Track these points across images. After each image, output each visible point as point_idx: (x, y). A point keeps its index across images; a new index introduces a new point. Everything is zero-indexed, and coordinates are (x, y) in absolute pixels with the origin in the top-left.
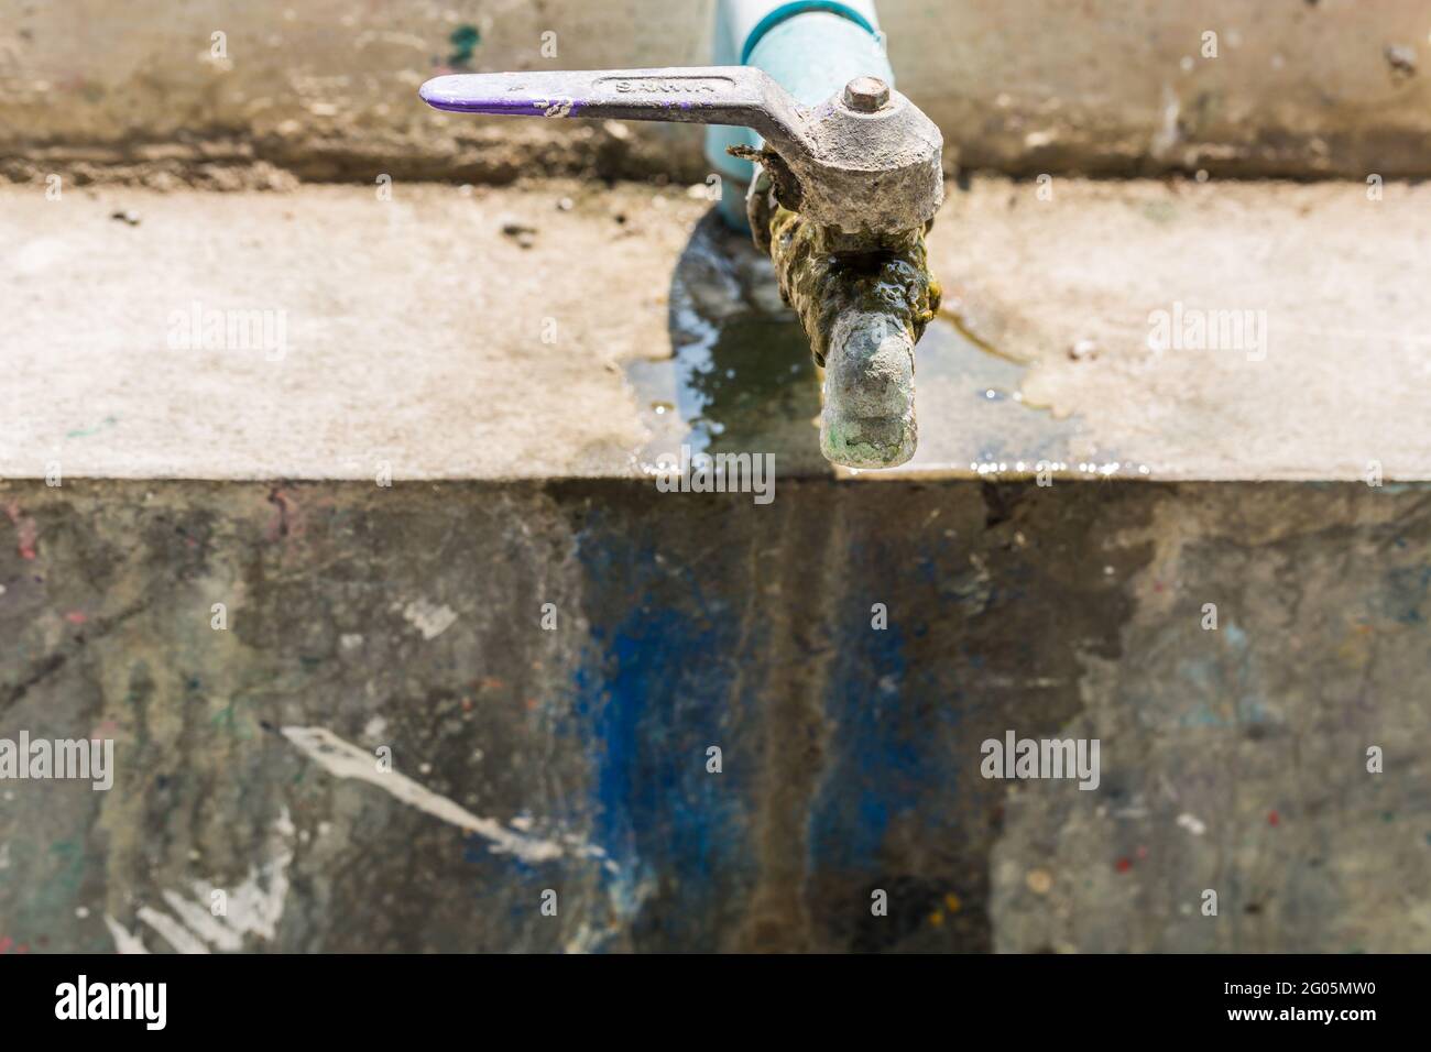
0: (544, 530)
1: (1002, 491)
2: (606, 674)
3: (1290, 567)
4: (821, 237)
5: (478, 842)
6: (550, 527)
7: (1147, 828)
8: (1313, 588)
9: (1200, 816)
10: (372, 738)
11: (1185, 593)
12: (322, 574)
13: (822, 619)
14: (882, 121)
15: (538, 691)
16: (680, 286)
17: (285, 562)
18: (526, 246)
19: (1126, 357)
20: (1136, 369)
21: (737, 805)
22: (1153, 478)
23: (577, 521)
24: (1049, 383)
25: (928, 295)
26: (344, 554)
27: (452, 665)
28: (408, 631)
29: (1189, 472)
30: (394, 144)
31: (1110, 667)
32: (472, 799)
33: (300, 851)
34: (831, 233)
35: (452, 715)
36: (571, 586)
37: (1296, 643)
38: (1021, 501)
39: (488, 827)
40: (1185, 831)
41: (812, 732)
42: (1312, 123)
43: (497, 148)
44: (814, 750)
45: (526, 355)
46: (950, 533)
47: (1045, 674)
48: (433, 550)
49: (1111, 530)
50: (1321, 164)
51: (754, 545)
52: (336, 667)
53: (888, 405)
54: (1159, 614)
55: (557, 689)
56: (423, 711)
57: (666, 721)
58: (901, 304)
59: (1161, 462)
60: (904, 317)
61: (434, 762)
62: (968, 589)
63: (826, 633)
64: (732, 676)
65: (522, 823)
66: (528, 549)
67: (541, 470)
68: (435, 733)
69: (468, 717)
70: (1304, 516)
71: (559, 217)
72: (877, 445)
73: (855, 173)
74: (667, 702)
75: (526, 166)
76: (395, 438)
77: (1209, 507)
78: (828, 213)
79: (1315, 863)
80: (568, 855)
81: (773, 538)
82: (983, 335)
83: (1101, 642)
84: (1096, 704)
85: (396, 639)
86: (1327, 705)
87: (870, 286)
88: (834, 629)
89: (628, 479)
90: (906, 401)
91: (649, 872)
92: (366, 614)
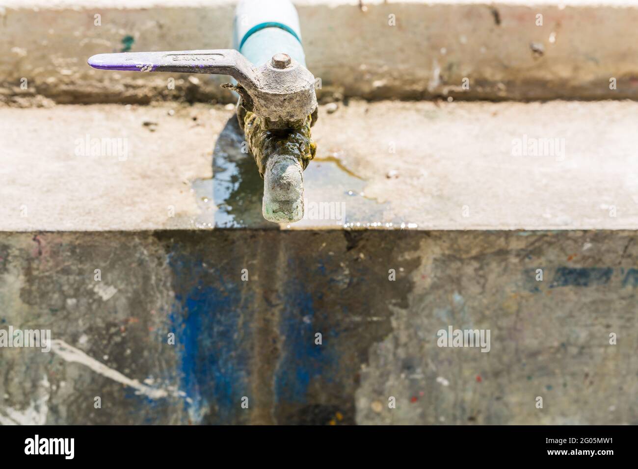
0: (153, 252)
1: (353, 235)
2: (183, 316)
3: (481, 268)
4: (263, 123)
5: (130, 390)
6: (156, 251)
7: (423, 383)
8: (492, 277)
9: (447, 378)
10: (82, 344)
11: (435, 279)
12: (58, 272)
13: (277, 291)
14: (288, 73)
15: (154, 323)
16: (218, 148)
17: (41, 267)
18: (152, 131)
19: (411, 177)
20: (415, 182)
21: (243, 373)
22: (419, 229)
23: (168, 249)
24: (377, 188)
25: (310, 148)
26: (66, 264)
27: (116, 312)
28: (96, 297)
29: (435, 226)
30: (97, 87)
31: (404, 312)
32: (127, 371)
33: (52, 394)
34: (267, 121)
35: (117, 333)
36: (166, 277)
37: (485, 301)
38: (362, 239)
39: (134, 383)
40: (440, 385)
41: (275, 342)
42: (498, 76)
43: (142, 88)
44: (276, 349)
45: (149, 177)
46: (331, 253)
47: (375, 315)
48: (105, 262)
49: (402, 252)
50: (503, 94)
51: (246, 259)
52: (65, 313)
53: (291, 195)
54: (425, 289)
55: (162, 322)
56: (104, 332)
57: (210, 336)
58: (297, 151)
59: (423, 222)
60: (298, 157)
61: (110, 355)
62: (340, 278)
63: (279, 298)
64: (239, 316)
65: (149, 381)
66: (147, 261)
67: (152, 226)
68: (109, 342)
69: (124, 335)
70: (486, 245)
71: (168, 119)
72: (286, 213)
73: (275, 95)
74: (210, 328)
75: (154, 96)
76: (89, 213)
77: (444, 242)
78: (265, 112)
79: (498, 399)
80: (170, 396)
81: (254, 256)
82: (348, 168)
83: (399, 301)
84: (399, 329)
85: (91, 301)
86: (500, 329)
87: (283, 144)
88: (282, 295)
89: (189, 230)
90: (298, 193)
91: (205, 403)
92: (77, 290)
